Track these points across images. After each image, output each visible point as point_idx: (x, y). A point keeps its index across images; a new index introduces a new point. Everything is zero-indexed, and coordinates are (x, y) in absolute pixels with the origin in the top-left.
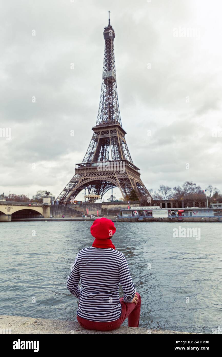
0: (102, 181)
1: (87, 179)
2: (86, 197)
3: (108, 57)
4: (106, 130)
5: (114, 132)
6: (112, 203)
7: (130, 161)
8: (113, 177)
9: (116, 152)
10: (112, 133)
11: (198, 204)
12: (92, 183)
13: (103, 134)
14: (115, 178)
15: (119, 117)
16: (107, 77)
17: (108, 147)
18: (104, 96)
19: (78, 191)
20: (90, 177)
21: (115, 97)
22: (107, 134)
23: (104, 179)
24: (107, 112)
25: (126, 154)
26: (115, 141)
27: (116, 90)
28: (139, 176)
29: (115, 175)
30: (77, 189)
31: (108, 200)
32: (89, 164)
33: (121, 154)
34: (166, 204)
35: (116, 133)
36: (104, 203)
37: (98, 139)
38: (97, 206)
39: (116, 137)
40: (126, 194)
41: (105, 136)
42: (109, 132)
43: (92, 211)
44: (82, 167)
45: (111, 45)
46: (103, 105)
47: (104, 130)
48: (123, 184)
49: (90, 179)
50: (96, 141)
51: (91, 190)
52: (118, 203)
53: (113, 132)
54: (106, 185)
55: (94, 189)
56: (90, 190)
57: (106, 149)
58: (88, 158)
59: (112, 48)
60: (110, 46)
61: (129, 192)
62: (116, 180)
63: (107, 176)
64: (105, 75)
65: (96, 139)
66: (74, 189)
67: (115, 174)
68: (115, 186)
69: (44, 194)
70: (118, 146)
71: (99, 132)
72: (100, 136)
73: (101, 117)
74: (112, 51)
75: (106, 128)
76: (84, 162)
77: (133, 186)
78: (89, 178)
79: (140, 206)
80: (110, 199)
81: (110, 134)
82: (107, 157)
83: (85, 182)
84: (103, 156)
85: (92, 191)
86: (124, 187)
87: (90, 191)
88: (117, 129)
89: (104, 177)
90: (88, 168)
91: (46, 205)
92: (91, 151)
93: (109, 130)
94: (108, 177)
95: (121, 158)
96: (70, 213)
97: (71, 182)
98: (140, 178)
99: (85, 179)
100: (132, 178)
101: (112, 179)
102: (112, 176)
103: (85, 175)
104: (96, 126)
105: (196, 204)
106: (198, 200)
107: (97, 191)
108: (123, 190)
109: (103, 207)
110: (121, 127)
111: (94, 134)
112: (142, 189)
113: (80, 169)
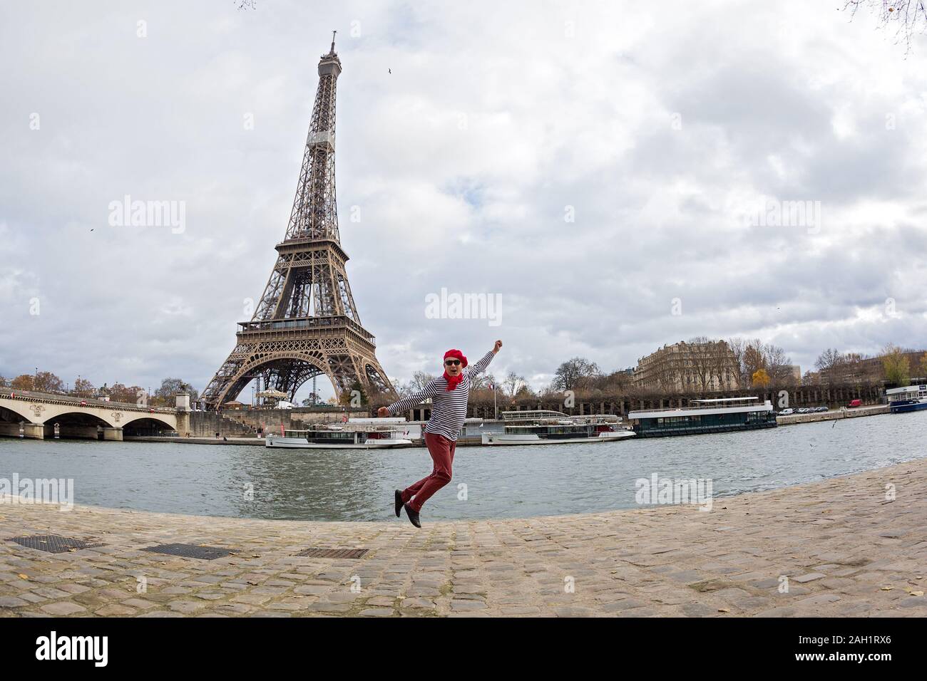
0: (294, 360)
1: (262, 356)
2: (258, 396)
3: (322, 106)
4: (306, 250)
5: (322, 255)
6: (313, 409)
7: (353, 319)
8: (317, 352)
9: (324, 298)
10: (317, 258)
11: (483, 410)
12: (272, 364)
13: (298, 260)
14: (321, 354)
15: (335, 223)
16: (315, 144)
17: (307, 288)
18: (307, 179)
19: (244, 381)
20: (269, 353)
21: (330, 183)
22: (308, 258)
23: (298, 358)
24: (310, 213)
25: (345, 304)
26: (324, 276)
27: (332, 169)
28: (373, 351)
29: (320, 348)
30: (241, 378)
31: (303, 402)
32: (266, 324)
33: (334, 303)
34: (422, 412)
35: (325, 257)
36: (297, 410)
37: (288, 269)
38: (281, 415)
39: (326, 267)
40: (344, 390)
41: (303, 263)
42: (311, 256)
43: (271, 425)
44: (252, 330)
45: (332, 85)
46: (302, 198)
47: (300, 251)
48: (337, 369)
49: (268, 356)
50: (283, 273)
51: (271, 380)
52: (324, 409)
53: (319, 255)
54: (302, 370)
55: (276, 377)
56: (268, 379)
57: (303, 291)
58: (264, 311)
59: (331, 91)
60: (328, 86)
61: (348, 386)
62: (323, 358)
63: (304, 351)
64: (312, 139)
65: (283, 269)
66: (235, 378)
67: (322, 346)
68: (320, 372)
69: (176, 388)
70: (330, 285)
71: (290, 255)
72: (292, 264)
73: (296, 223)
74: (333, 95)
75: (304, 245)
76: (255, 320)
77: (358, 373)
78: (266, 355)
79: (369, 417)
80: (308, 400)
81: (313, 259)
82: (305, 309)
83: (257, 363)
84: (297, 305)
85: (273, 382)
86: (339, 374)
87: (269, 381)
88: (330, 249)
89: (299, 352)
90: (265, 332)
91: (181, 410)
92: (271, 294)
93: (312, 250)
94: (306, 353)
95: (334, 313)
96: (228, 428)
97: (229, 362)
98: (374, 356)
99: (257, 356)
100: (358, 354)
101: (315, 358)
102: (314, 351)
103: (258, 347)
104: (285, 241)
105: (478, 412)
106: (483, 403)
107: (282, 382)
108: (336, 381)
109: (294, 417)
110: (338, 245)
111: (281, 258)
112: (378, 379)
113: (248, 332)
